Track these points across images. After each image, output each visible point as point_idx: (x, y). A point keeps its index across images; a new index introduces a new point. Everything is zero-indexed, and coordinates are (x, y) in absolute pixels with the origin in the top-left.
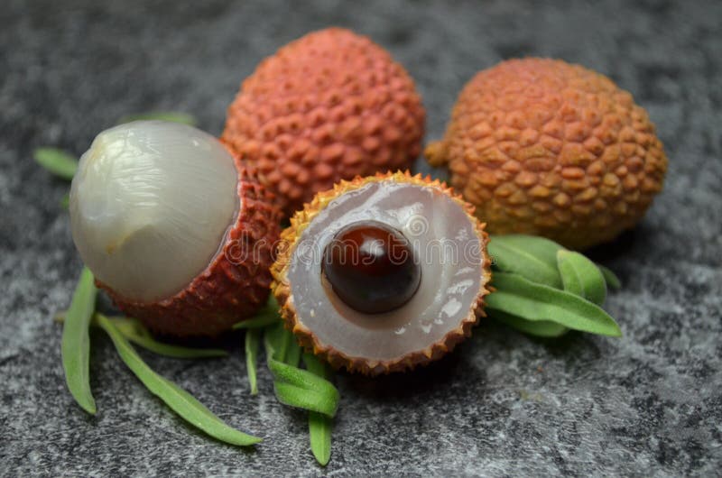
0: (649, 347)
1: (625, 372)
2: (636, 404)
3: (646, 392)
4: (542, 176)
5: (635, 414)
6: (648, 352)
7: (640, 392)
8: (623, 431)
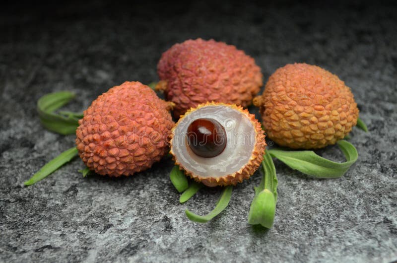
0: (373, 132)
1: (364, 141)
2: (370, 152)
3: (373, 148)
4: (306, 108)
5: (370, 156)
6: (372, 134)
7: (371, 148)
8: (366, 162)
